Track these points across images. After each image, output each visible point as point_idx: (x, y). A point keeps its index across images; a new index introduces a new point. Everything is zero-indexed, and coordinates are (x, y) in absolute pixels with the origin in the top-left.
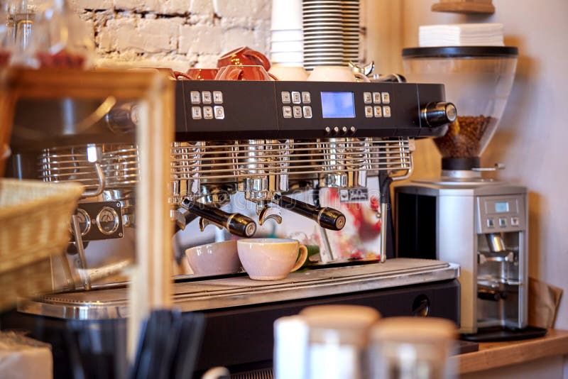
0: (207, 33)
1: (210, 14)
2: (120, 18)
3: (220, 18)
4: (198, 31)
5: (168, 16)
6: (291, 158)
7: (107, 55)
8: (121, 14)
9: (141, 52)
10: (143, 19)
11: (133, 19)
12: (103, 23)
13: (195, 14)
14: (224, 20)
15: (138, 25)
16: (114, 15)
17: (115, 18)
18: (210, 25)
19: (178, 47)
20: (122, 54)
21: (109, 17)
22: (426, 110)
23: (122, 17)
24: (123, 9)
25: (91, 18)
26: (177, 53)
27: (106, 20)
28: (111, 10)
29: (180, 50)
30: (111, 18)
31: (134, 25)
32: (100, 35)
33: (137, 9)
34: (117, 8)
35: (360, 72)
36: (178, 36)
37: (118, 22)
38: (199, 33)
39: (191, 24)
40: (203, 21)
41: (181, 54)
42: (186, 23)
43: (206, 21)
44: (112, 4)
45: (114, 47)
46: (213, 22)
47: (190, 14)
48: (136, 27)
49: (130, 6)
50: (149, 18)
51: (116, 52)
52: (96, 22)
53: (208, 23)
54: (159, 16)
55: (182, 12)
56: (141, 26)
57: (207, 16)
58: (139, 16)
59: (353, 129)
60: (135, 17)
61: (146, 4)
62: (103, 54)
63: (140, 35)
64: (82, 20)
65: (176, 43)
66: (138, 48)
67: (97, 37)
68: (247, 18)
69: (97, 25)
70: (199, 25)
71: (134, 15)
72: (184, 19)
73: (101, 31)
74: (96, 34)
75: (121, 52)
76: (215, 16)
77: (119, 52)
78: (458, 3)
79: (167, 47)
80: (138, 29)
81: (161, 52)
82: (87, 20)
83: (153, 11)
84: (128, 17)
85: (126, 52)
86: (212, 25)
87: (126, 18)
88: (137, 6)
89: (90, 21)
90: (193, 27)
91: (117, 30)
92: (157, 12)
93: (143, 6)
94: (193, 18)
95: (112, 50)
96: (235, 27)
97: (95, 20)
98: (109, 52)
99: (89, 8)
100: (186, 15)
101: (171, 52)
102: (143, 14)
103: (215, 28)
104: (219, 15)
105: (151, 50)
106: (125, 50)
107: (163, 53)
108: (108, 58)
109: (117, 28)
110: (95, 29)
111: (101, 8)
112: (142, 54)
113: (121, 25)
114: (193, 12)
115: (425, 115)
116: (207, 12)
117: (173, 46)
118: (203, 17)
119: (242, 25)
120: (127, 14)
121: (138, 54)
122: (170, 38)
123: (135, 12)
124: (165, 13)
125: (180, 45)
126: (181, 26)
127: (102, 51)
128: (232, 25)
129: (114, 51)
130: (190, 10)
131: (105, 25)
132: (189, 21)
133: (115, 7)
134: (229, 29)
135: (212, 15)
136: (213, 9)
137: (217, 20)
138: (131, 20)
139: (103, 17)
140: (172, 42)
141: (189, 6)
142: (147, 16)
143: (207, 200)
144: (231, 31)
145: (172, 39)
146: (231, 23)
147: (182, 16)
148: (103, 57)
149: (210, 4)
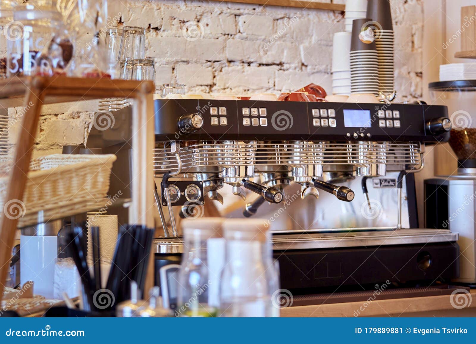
0: (296, 76)
1: (298, 63)
2: (231, 66)
3: (306, 66)
4: (290, 75)
5: (267, 65)
6: (325, 154)
7: (222, 91)
8: (232, 64)
9: (247, 89)
10: (249, 67)
11: (241, 67)
12: (220, 70)
13: (287, 63)
14: (309, 68)
15: (245, 71)
16: (227, 64)
17: (229, 66)
18: (298, 71)
19: (274, 86)
20: (233, 90)
21: (224, 65)
22: (429, 123)
23: (233, 65)
24: (233, 60)
25: (211, 66)
26: (274, 90)
27: (222, 68)
28: (225, 61)
29: (276, 88)
30: (225, 66)
31: (242, 70)
32: (217, 78)
33: (244, 60)
34: (230, 60)
35: (386, 98)
36: (274, 78)
37: (230, 69)
38: (291, 76)
39: (284, 70)
40: (293, 68)
41: (278, 90)
42: (281, 69)
43: (295, 68)
44: (226, 57)
45: (227, 86)
46: (301, 69)
47: (284, 63)
48: (244, 72)
49: (238, 58)
50: (253, 66)
51: (229, 89)
52: (214, 69)
53: (297, 69)
54: (260, 65)
55: (278, 62)
56: (247, 71)
57: (297, 65)
58: (246, 65)
59: (369, 135)
60: (243, 65)
61: (251, 57)
62: (219, 90)
63: (246, 78)
64: (204, 68)
65: (273, 83)
66: (245, 86)
67: (215, 79)
68: (327, 65)
69: (215, 71)
70: (290, 70)
71: (242, 64)
72: (279, 67)
73: (218, 75)
74: (214, 77)
75: (232, 89)
76: (303, 64)
77: (231, 89)
78: (472, 51)
79: (267, 85)
80: (245, 74)
81: (262, 88)
82: (207, 67)
83: (256, 62)
84: (238, 65)
85: (236, 89)
86: (300, 71)
87: (237, 66)
88: (243, 58)
89: (210, 68)
90: (286, 72)
91: (230, 74)
92: (259, 62)
93: (249, 58)
94: (286, 66)
95: (226, 87)
96: (317, 72)
97: (213, 68)
98: (224, 89)
99: (209, 60)
100: (281, 64)
101: (270, 89)
102: (249, 64)
103: (302, 72)
104: (306, 64)
105: (255, 87)
106: (235, 87)
107: (264, 90)
108: (223, 92)
109: (229, 73)
110: (213, 74)
111: (217, 60)
112: (248, 90)
113: (233, 71)
114: (286, 62)
115: (429, 126)
116: (296, 62)
117: (271, 85)
118: (293, 66)
119: (323, 70)
120: (237, 63)
121: (245, 90)
122: (269, 79)
123: (243, 62)
124: (264, 63)
125: (276, 85)
126: (277, 72)
127: (219, 88)
128: (316, 71)
129: (228, 88)
130: (283, 61)
131: (221, 71)
132: (282, 68)
133: (228, 59)
134: (313, 73)
135: (300, 64)
136: (301, 60)
137: (304, 68)
138: (240, 67)
139: (220, 66)
140: (270, 82)
141: (283, 58)
142: (252, 65)
143: (273, 183)
144: (316, 75)
145: (270, 80)
146: (314, 69)
147: (278, 65)
148: (220, 92)
149: (298, 57)
